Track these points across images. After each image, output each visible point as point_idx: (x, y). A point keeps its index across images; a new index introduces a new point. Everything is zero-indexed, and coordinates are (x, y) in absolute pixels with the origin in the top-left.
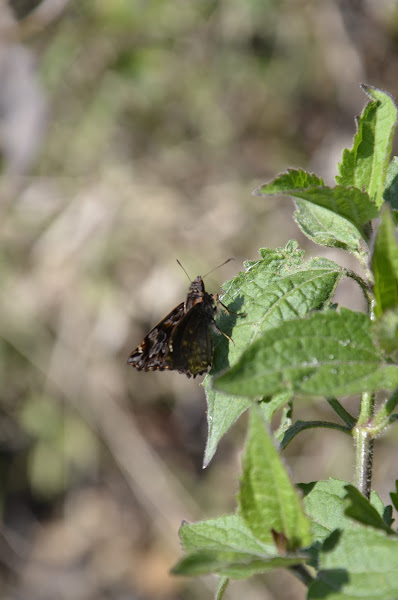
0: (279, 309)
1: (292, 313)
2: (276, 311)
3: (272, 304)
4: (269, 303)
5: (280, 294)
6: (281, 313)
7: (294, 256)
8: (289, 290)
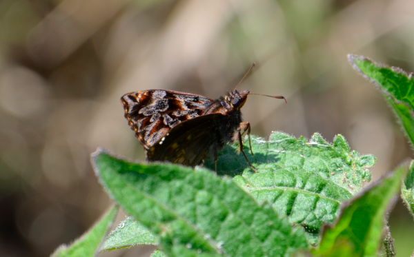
0: (281, 194)
1: (285, 208)
2: (277, 193)
3: (281, 185)
4: (280, 181)
5: (299, 184)
6: (276, 198)
7: (358, 172)
8: (310, 190)
